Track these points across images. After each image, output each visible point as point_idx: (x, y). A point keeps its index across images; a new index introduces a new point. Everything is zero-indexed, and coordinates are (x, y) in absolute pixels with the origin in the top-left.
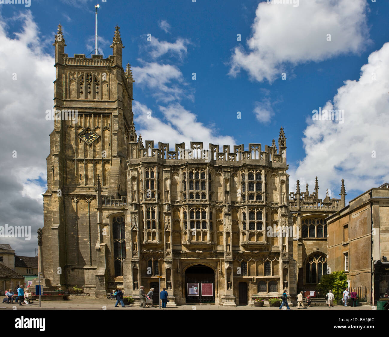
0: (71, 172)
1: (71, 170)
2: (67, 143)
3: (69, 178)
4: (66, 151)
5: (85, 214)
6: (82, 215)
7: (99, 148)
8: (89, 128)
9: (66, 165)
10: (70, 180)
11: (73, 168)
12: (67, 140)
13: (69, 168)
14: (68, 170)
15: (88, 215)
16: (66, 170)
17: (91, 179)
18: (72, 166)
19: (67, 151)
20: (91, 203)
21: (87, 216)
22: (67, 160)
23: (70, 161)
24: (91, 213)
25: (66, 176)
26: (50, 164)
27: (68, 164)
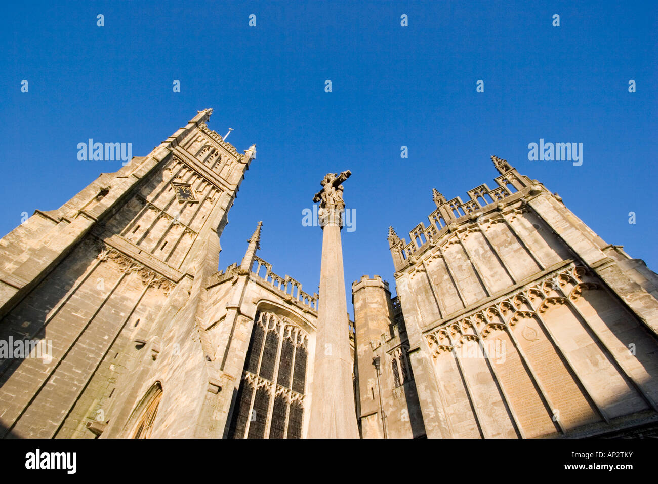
0: (127, 212)
1: (130, 211)
2: (151, 180)
3: (115, 219)
4: (143, 186)
5: (98, 293)
6: (91, 290)
7: (189, 212)
8: (189, 186)
9: (129, 200)
10: (115, 222)
11: (133, 211)
12: (154, 177)
13: (128, 206)
14: (125, 207)
15: (105, 297)
16: (123, 206)
17: (151, 241)
18: (135, 207)
19: (145, 186)
20: (128, 278)
21: (99, 298)
22: (135, 196)
23: (138, 200)
24: (112, 296)
25: (114, 213)
26: (103, 183)
27: (131, 200)
